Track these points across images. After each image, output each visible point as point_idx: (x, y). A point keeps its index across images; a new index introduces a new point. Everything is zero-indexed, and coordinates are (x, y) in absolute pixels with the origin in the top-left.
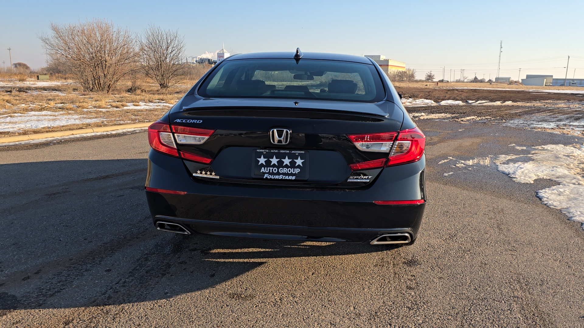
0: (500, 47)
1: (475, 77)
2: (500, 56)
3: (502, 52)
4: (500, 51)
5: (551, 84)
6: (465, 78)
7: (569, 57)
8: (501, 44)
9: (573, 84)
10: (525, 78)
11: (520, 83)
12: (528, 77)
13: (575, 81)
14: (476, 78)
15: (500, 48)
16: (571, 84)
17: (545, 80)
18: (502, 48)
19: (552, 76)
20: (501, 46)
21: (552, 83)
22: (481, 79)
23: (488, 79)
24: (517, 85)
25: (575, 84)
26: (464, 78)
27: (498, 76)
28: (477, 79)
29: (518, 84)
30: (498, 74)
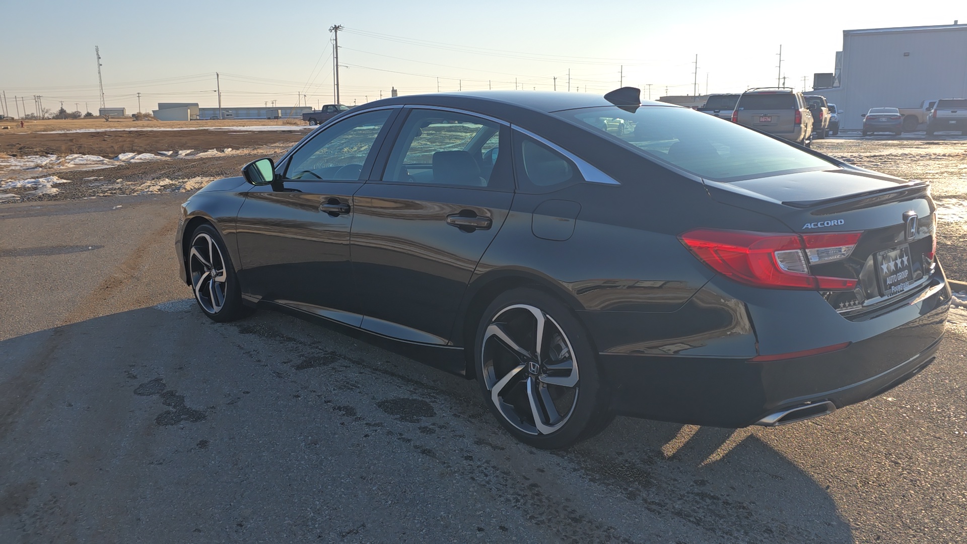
0: (96, 57)
1: (60, 109)
2: (99, 73)
3: (101, 65)
4: (97, 63)
5: (198, 118)
6: (45, 110)
7: (218, 75)
8: (97, 52)
9: (227, 115)
10: (157, 108)
11: (151, 117)
12: (162, 106)
13: (230, 112)
14: (62, 111)
15: (97, 60)
16: (225, 115)
17: (189, 110)
18: (100, 58)
19: (197, 105)
20: (98, 54)
21: (199, 116)
22: (74, 111)
23: (86, 113)
24: (148, 120)
25: (231, 115)
26: (43, 111)
27: (103, 107)
28: (65, 111)
29: (150, 119)
30: (102, 103)
